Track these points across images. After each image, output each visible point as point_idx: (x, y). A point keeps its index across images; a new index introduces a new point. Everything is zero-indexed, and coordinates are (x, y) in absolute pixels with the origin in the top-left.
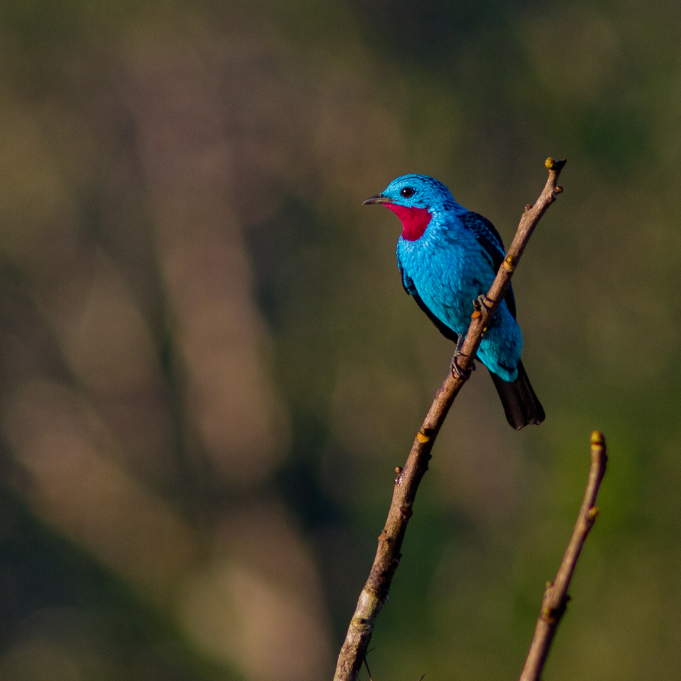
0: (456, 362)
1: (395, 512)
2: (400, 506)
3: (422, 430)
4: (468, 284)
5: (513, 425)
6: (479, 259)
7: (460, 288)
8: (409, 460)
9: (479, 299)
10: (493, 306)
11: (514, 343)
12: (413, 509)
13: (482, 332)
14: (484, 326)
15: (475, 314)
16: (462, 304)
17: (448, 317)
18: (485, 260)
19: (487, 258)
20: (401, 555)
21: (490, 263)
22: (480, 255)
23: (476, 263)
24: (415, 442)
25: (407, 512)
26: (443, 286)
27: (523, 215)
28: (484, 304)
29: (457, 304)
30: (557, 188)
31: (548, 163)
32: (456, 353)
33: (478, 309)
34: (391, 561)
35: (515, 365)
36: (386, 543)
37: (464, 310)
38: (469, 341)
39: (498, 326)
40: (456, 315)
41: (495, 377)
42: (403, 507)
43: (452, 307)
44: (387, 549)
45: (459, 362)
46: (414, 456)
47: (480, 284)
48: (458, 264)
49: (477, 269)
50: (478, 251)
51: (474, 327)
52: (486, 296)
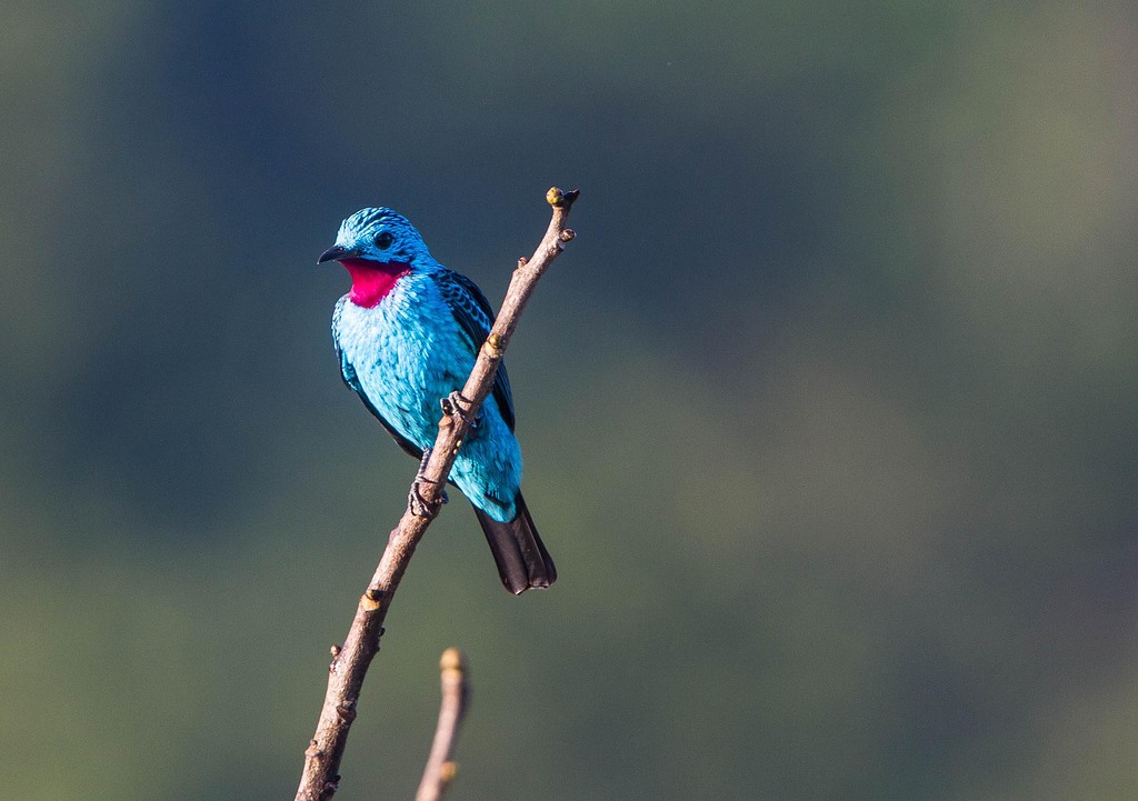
0: (417, 492)
1: (329, 715)
2: (338, 704)
3: (369, 592)
4: (436, 378)
5: (509, 587)
6: (454, 344)
7: (423, 385)
8: (350, 636)
9: (450, 399)
10: (470, 409)
11: (508, 465)
12: (357, 709)
13: (455, 447)
14: (458, 438)
15: (445, 421)
16: (427, 407)
17: (407, 426)
18: (463, 344)
19: (465, 341)
20: (339, 778)
21: (469, 346)
22: (455, 337)
23: (450, 348)
24: (359, 609)
25: (347, 715)
26: (398, 379)
27: (515, 273)
28: (457, 405)
29: (418, 407)
30: (566, 234)
31: (551, 196)
32: (418, 480)
33: (449, 413)
34: (324, 786)
35: (511, 497)
36: (316, 760)
37: (430, 417)
38: (436, 461)
39: (484, 439)
40: (418, 424)
41: (481, 514)
42: (342, 705)
43: (412, 411)
44: (317, 769)
45: (421, 492)
46: (357, 631)
47: (456, 379)
48: (421, 351)
49: (450, 357)
50: (454, 332)
51: (443, 438)
52: (460, 395)
